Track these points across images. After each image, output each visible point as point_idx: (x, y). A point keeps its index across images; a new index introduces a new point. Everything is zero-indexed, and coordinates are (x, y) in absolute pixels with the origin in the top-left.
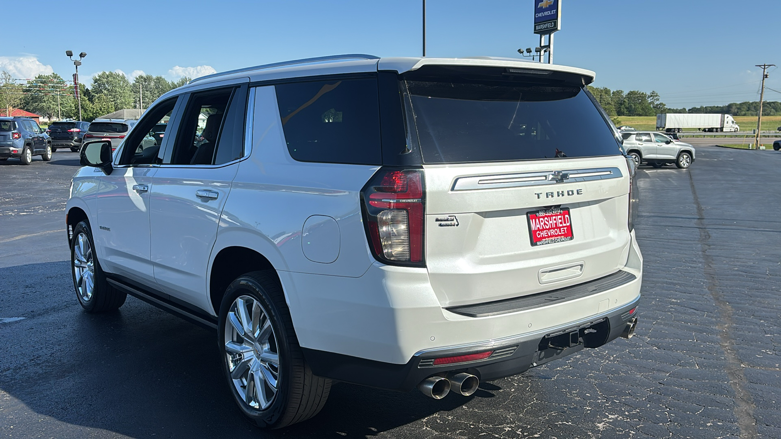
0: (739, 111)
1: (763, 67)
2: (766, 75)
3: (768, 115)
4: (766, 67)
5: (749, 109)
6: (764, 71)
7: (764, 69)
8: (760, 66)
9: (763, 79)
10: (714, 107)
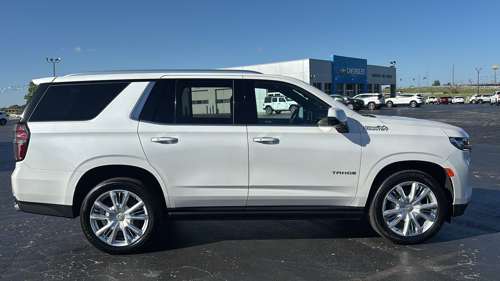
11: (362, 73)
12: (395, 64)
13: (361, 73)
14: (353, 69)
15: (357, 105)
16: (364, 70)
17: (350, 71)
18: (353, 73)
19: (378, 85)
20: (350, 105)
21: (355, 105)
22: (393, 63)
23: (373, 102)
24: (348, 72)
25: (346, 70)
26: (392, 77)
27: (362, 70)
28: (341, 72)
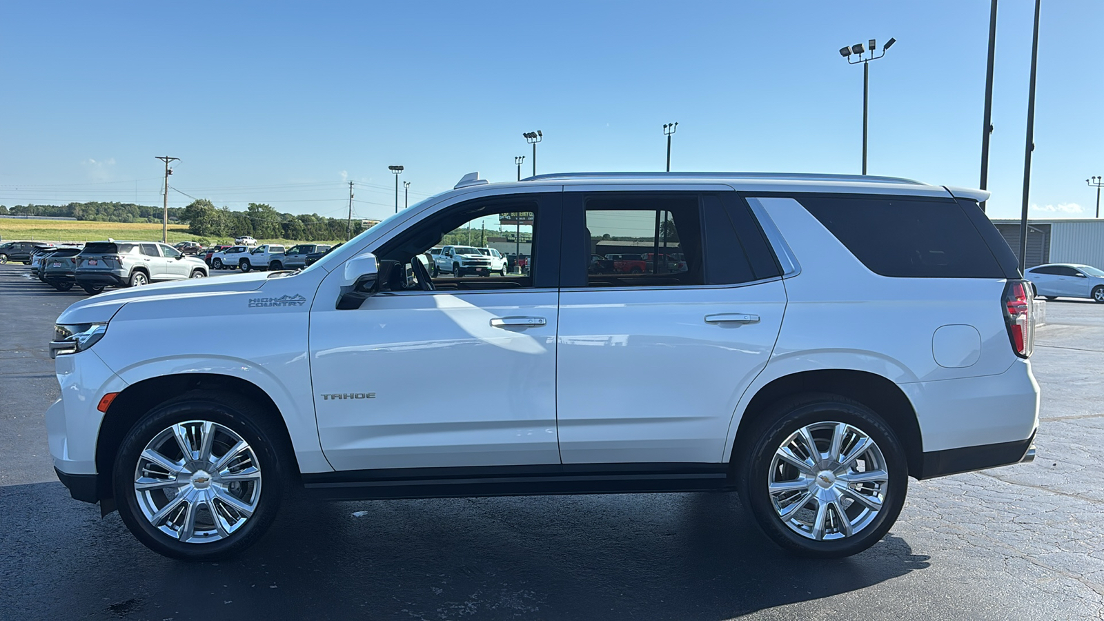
0: (85, 213)
1: (165, 160)
2: (170, 171)
3: (124, 222)
4: (169, 160)
5: (98, 212)
6: (167, 166)
7: (167, 162)
8: (161, 158)
9: (167, 176)
10: (50, 206)
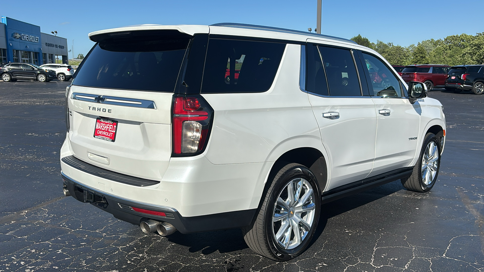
11: (37, 40)
12: (56, 34)
13: (35, 41)
14: (28, 35)
15: (50, 76)
16: (38, 38)
17: (24, 37)
18: (28, 40)
19: (52, 55)
20: (42, 75)
21: (48, 76)
22: (55, 33)
23: (63, 74)
24: (23, 38)
25: (21, 36)
26: (64, 48)
27: (36, 37)
28: (16, 37)
